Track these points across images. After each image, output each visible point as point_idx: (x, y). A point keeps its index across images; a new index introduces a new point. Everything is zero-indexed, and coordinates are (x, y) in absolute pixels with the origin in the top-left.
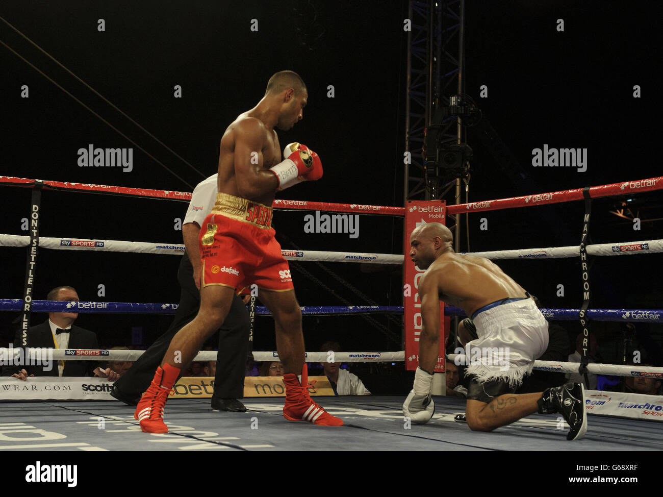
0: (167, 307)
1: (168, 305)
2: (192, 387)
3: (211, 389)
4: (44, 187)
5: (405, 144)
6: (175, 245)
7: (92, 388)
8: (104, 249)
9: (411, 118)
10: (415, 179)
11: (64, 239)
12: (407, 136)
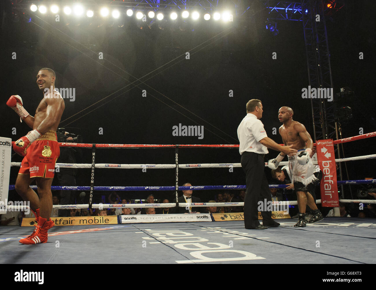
0: (225, 187)
1: (226, 186)
2: (237, 217)
3: (243, 217)
4: (179, 147)
5: (313, 119)
6: (226, 164)
7: (200, 217)
8: (201, 167)
9: (314, 109)
10: (318, 132)
11: (187, 164)
12: (313, 116)
